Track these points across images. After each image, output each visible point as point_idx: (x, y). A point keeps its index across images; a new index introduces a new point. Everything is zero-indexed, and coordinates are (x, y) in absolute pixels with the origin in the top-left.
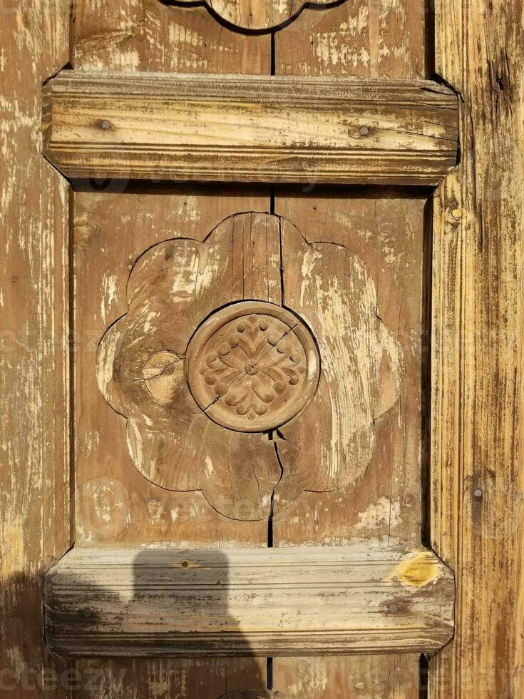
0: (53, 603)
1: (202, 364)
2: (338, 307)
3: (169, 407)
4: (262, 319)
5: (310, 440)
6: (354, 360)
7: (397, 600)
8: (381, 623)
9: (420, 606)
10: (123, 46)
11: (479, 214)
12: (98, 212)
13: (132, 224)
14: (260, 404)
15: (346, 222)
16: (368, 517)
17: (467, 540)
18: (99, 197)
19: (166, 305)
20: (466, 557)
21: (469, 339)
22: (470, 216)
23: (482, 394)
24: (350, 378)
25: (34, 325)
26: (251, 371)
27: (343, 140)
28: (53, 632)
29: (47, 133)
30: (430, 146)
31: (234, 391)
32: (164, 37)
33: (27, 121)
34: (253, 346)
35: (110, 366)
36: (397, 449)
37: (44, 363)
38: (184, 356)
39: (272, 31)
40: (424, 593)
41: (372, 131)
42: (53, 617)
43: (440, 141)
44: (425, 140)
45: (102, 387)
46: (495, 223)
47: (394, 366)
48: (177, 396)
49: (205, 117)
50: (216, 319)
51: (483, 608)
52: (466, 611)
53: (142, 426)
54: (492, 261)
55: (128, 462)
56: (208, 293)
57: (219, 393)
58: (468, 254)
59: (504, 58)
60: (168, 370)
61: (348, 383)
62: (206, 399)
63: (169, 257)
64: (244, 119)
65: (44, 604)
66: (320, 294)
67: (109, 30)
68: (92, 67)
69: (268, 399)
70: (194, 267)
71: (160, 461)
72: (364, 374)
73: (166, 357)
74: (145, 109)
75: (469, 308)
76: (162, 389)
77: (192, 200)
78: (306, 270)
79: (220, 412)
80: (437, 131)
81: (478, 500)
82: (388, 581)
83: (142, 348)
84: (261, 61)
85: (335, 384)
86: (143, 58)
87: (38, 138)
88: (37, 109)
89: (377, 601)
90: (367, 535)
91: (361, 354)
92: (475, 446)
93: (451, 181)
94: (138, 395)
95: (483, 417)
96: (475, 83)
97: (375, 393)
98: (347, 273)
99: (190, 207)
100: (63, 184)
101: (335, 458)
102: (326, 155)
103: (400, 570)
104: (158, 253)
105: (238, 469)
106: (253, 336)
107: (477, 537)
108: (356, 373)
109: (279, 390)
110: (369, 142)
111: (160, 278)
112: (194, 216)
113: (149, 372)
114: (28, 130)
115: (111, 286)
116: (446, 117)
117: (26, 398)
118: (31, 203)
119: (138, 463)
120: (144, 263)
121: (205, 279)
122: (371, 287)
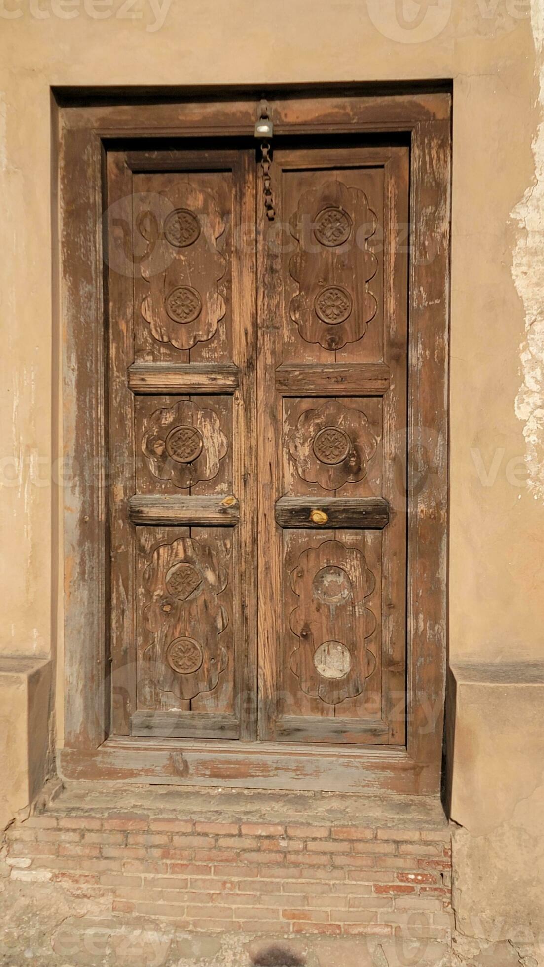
0: (131, 508)
1: (170, 443)
2: (209, 428)
3: (161, 456)
4: (187, 431)
5: (201, 465)
6: (213, 442)
7: (223, 509)
8: (219, 515)
9: (230, 511)
10: (148, 354)
11: (245, 402)
12: (141, 401)
13: (151, 404)
14: (187, 455)
15: (211, 402)
16: (218, 488)
17: (243, 492)
18: (142, 397)
19: (160, 427)
20: (242, 497)
21: (242, 436)
22: (242, 402)
23: (246, 452)
24: (212, 448)
25: (126, 433)
26: (184, 445)
27: (207, 382)
28: (131, 516)
29: (129, 382)
30: (231, 383)
31: (179, 451)
32: (159, 351)
33: (123, 379)
34: (184, 439)
35: (145, 444)
36: (227, 468)
37: (128, 443)
38: (165, 441)
39: (189, 349)
40: (230, 507)
41: (215, 379)
42: (131, 511)
43: (234, 381)
44: (230, 381)
45: (143, 450)
46: (249, 404)
47: (225, 444)
48: (164, 453)
49: (170, 377)
50: (173, 431)
51: (247, 512)
52: (243, 513)
53: (154, 461)
54: (249, 414)
55: (150, 471)
56: (172, 424)
57: (175, 452)
58: (242, 413)
59: (251, 357)
60: (161, 445)
61: (211, 450)
62: (171, 453)
63: (161, 413)
64: (180, 377)
65: (128, 508)
66: (203, 424)
67: (143, 350)
68: (140, 362)
69: (189, 454)
70: (168, 416)
71: (159, 471)
72: (216, 446)
73: (160, 442)
74: (154, 375)
75: (242, 428)
76: (159, 451)
77: (167, 397)
78: (199, 417)
79: (175, 457)
80: (233, 379)
81: (245, 482)
82: (221, 504)
83: (153, 439)
84: (186, 359)
85: (208, 450)
86: (154, 358)
87: (126, 383)
88: (126, 376)
89: (217, 509)
90: (218, 493)
91: (215, 440)
92: (244, 466)
93: (237, 392)
94: (152, 452)
95: (246, 458)
96: (243, 365)
97: (219, 452)
98: (211, 417)
99: (167, 399)
100: (133, 394)
101: (208, 471)
102: (202, 386)
103: (224, 501)
104: (158, 413)
105: (180, 473)
106: (184, 435)
107: (245, 492)
108: (214, 446)
109: (192, 451)
110: (214, 382)
111: (159, 419)
112: (168, 401)
113: (156, 446)
114: (124, 381)
115: (145, 422)
116: (235, 374)
117: (124, 453)
118: (125, 401)
119: (153, 472)
120: (154, 415)
121: (171, 420)
122: (218, 421)
